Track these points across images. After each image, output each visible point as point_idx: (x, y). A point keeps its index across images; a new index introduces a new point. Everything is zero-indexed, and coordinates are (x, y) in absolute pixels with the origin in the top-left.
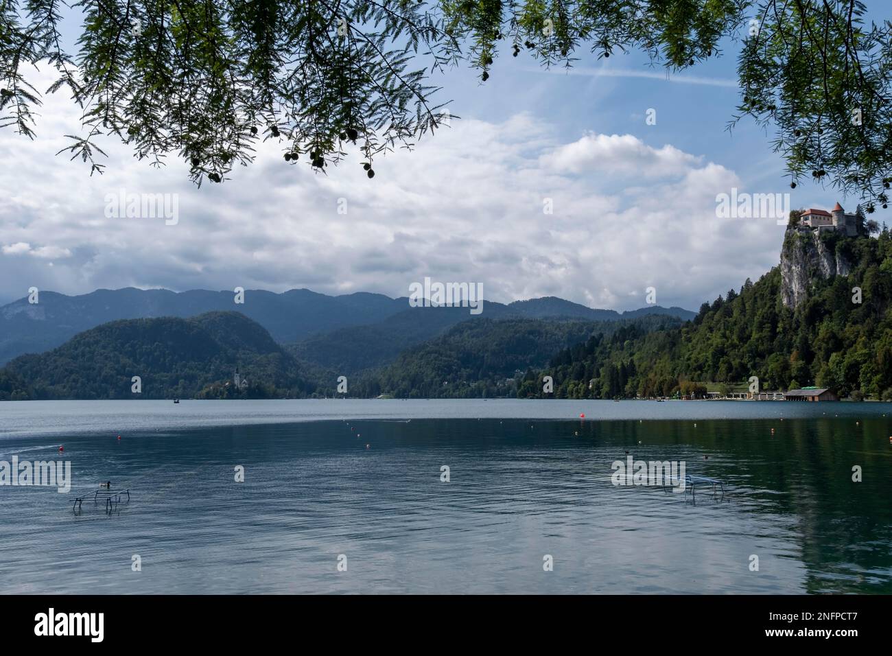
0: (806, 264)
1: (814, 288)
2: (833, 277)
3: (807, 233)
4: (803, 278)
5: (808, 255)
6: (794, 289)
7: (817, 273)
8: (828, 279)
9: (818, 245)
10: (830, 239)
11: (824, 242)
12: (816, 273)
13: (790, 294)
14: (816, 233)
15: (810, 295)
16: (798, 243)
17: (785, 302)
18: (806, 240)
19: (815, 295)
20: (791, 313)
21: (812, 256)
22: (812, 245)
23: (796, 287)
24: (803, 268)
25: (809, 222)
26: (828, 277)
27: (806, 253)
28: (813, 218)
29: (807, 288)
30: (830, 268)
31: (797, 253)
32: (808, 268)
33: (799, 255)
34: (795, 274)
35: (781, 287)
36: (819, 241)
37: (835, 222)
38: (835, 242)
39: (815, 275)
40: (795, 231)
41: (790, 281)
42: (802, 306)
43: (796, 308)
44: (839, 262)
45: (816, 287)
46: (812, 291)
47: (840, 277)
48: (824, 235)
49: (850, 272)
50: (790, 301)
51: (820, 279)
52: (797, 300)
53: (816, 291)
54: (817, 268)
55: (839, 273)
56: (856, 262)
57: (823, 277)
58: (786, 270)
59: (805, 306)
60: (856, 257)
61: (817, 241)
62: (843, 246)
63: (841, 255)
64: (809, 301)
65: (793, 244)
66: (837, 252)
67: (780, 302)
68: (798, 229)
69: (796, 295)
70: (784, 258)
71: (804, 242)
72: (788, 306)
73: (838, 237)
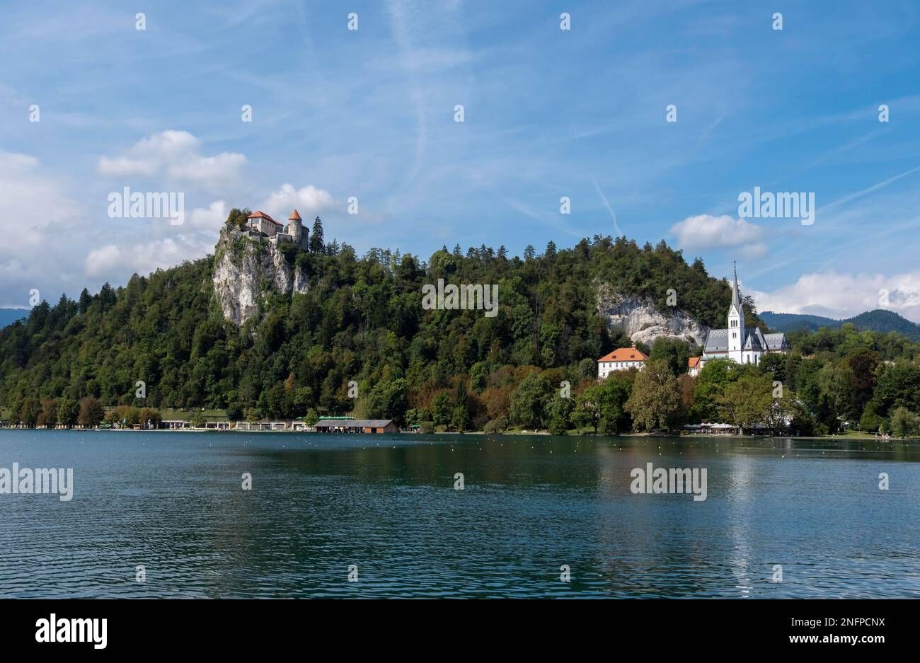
0: (260, 273)
1: (267, 302)
2: (289, 293)
3: (260, 239)
4: (255, 288)
5: (262, 263)
6: (241, 300)
7: (273, 286)
8: (284, 295)
9: (274, 255)
10: (290, 251)
11: (284, 253)
12: (270, 286)
13: (235, 306)
14: (274, 241)
15: (262, 310)
16: (251, 249)
17: (227, 314)
18: (261, 247)
19: (268, 311)
20: (235, 329)
21: (267, 266)
22: (266, 253)
23: (245, 298)
24: (256, 278)
25: (259, 227)
26: (284, 292)
27: (260, 261)
29: (260, 301)
30: (288, 283)
31: (249, 259)
32: (261, 279)
33: (251, 262)
34: (245, 284)
35: (219, 297)
36: (276, 250)
37: (292, 232)
38: (295, 254)
39: (269, 288)
40: (244, 234)
41: (237, 291)
42: (251, 322)
43: (242, 324)
44: (299, 277)
45: (270, 302)
46: (265, 306)
47: (298, 294)
48: (283, 244)
49: (310, 290)
50: (235, 314)
51: (275, 293)
52: (244, 315)
53: (269, 307)
54: (273, 280)
55: (297, 290)
56: (316, 280)
57: (278, 291)
58: (232, 278)
59: (257, 323)
60: (317, 274)
61: (274, 250)
62: (304, 259)
63: (302, 270)
64: (261, 318)
65: (242, 248)
66: (297, 266)
67: (221, 313)
68: (248, 232)
69: (243, 308)
70: (230, 263)
71: (258, 248)
72: (232, 321)
73: (296, 249)
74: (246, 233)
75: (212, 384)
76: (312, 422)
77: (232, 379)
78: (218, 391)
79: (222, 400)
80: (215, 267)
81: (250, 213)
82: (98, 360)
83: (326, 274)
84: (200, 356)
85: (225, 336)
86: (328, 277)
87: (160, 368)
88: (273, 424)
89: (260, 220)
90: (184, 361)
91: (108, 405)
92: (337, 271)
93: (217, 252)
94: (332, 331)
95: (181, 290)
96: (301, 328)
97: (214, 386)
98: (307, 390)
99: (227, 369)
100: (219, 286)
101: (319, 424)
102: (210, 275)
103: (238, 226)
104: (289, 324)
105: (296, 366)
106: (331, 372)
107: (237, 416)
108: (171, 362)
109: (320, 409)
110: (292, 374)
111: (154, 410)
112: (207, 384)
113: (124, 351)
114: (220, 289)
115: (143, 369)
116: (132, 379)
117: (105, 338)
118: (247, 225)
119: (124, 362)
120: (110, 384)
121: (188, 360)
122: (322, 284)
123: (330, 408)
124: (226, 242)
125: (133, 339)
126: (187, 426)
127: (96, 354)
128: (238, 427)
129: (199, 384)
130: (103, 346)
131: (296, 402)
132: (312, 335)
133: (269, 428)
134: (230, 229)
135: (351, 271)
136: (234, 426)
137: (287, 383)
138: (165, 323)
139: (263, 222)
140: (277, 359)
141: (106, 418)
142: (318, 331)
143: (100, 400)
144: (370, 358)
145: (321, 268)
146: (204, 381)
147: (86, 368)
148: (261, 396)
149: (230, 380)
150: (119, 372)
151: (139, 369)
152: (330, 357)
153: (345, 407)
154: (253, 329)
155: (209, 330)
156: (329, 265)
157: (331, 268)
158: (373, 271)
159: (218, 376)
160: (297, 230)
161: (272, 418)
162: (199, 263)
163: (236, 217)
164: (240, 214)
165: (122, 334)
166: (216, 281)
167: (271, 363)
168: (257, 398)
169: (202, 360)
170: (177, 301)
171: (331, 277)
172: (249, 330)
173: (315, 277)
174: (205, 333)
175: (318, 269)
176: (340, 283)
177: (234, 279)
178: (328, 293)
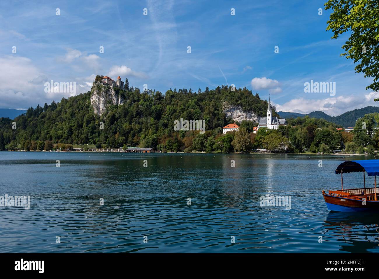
0: (107, 98)
1: (109, 108)
2: (117, 104)
3: (107, 86)
4: (105, 103)
6: (100, 107)
9: (112, 91)
10: (117, 90)
11: (115, 91)
12: (111, 102)
13: (98, 109)
14: (111, 86)
15: (108, 110)
17: (96, 112)
18: (107, 89)
19: (110, 111)
20: (98, 117)
21: (109, 95)
22: (109, 91)
23: (101, 106)
24: (106, 99)
25: (106, 82)
26: (115, 104)
27: (107, 94)
29: (107, 107)
30: (117, 101)
31: (103, 93)
33: (104, 94)
34: (101, 101)
35: (93, 106)
37: (118, 83)
38: (119, 91)
39: (110, 103)
40: (101, 84)
41: (99, 104)
42: (104, 114)
43: (101, 115)
44: (120, 99)
45: (110, 108)
47: (120, 105)
48: (115, 88)
49: (124, 103)
50: (98, 112)
52: (101, 112)
54: (111, 100)
55: (120, 103)
57: (113, 104)
59: (106, 115)
62: (122, 93)
64: (107, 113)
65: (100, 89)
66: (120, 95)
67: (93, 111)
68: (102, 83)
69: (101, 110)
70: (96, 94)
71: (106, 89)
72: (97, 114)
73: (119, 89)
75: (91, 136)
76: (125, 149)
77: (98, 134)
78: (92, 138)
79: (94, 141)
80: (91, 95)
81: (103, 77)
82: (51, 128)
84: (86, 126)
85: (95, 119)
86: (130, 99)
87: (72, 130)
88: (112, 150)
89: (107, 79)
90: (81, 128)
91: (54, 143)
92: (133, 97)
93: (92, 90)
94: (132, 118)
95: (79, 104)
96: (121, 117)
97: (91, 137)
98: (123, 138)
99: (96, 131)
100: (92, 102)
101: (127, 150)
102: (89, 98)
103: (99, 81)
104: (117, 115)
105: (119, 130)
106: (131, 132)
107: (99, 147)
108: (76, 128)
109: (128, 144)
110: (118, 133)
111: (70, 145)
112: (89, 136)
113: (60, 125)
114: (93, 103)
115: (66, 131)
116: (63, 134)
117: (53, 120)
118: (102, 81)
119: (60, 128)
120: (55, 136)
121: (82, 128)
122: (128, 101)
123: (131, 144)
124: (95, 87)
125: (63, 120)
126: (82, 150)
127: (50, 125)
128: (100, 151)
129: (86, 136)
130: (52, 123)
131: (119, 142)
132: (125, 119)
133: (110, 151)
134: (96, 82)
135: (138, 97)
136: (98, 150)
137: (117, 136)
138: (74, 115)
139: (108, 80)
140: (113, 127)
141: (54, 147)
142: (127, 118)
143: (52, 141)
144: (145, 127)
145: (128, 96)
146: (88, 135)
147: (47, 130)
148: (107, 140)
149: (97, 134)
150: (58, 132)
151: (65, 131)
152: (131, 127)
153: (136, 144)
154: (104, 117)
155: (89, 117)
156: (131, 95)
157: (131, 96)
158: (146, 97)
159: (93, 133)
160: (120, 83)
161: (111, 147)
162: (85, 94)
163: (98, 78)
164: (100, 77)
165: (59, 118)
166: (91, 100)
167: (111, 129)
168: (106, 141)
169: (87, 128)
170: (78, 107)
171: (132, 99)
172: (103, 117)
173: (126, 99)
174: (88, 118)
175: (127, 96)
176: (135, 101)
177: (98, 99)
178: (130, 105)
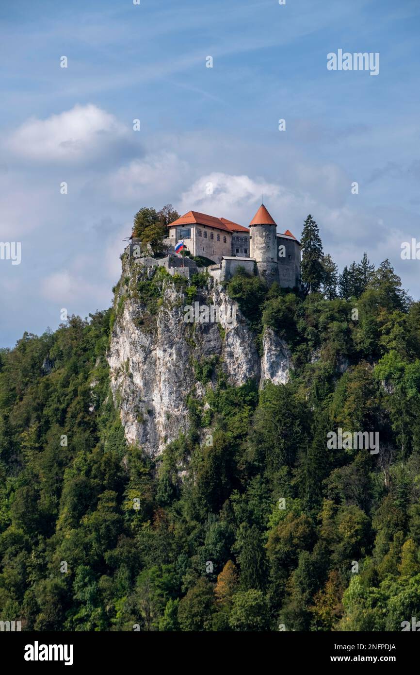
0: (191, 346)
1: (207, 406)
2: (253, 384)
3: (192, 271)
4: (182, 381)
6: (157, 404)
7: (218, 371)
8: (242, 389)
9: (219, 303)
10: (252, 294)
11: (239, 300)
13: (145, 416)
14: (217, 274)
15: (198, 422)
16: (173, 294)
17: (132, 434)
18: (193, 289)
19: (210, 424)
22: (203, 301)
23: (162, 399)
24: (185, 356)
25: (191, 245)
26: (241, 383)
28: (199, 234)
29: (192, 405)
30: (249, 362)
31: (168, 317)
32: (195, 356)
33: (172, 323)
34: (162, 369)
36: (222, 295)
37: (257, 252)
38: (261, 300)
39: (211, 375)
40: (161, 262)
41: (148, 385)
42: (177, 449)
43: (161, 453)
44: (270, 350)
45: (213, 405)
46: (204, 415)
47: (269, 385)
48: (234, 282)
49: (295, 375)
50: (145, 434)
51: (223, 385)
52: (163, 434)
53: (212, 416)
54: (217, 359)
55: (267, 376)
56: (307, 353)
57: (229, 381)
58: (138, 358)
59: (187, 452)
60: (307, 340)
61: (218, 294)
62: (279, 311)
63: (277, 333)
64: (196, 439)
65: (156, 293)
66: (265, 326)
67: (119, 432)
68: (167, 259)
69: (161, 419)
70: (132, 327)
71: (186, 294)
72: (140, 447)
73: (264, 289)
74: (163, 262)
80: (111, 334)
81: (174, 217)
83: (325, 340)
85: (125, 481)
86: (330, 345)
89: (195, 229)
93: (113, 302)
100: (117, 373)
103: (149, 247)
114: (119, 380)
118: (166, 242)
122: (319, 361)
134: (136, 253)
140: (211, 529)
145: (316, 326)
154: (180, 464)
156: (332, 318)
157: (334, 326)
160: (267, 248)
163: (147, 226)
164: (154, 218)
167: (203, 538)
170: (41, 407)
171: (336, 344)
172: (174, 465)
173: (303, 346)
174: (82, 477)
175: (310, 329)
176: (354, 358)
177: (141, 359)
178: (331, 378)
